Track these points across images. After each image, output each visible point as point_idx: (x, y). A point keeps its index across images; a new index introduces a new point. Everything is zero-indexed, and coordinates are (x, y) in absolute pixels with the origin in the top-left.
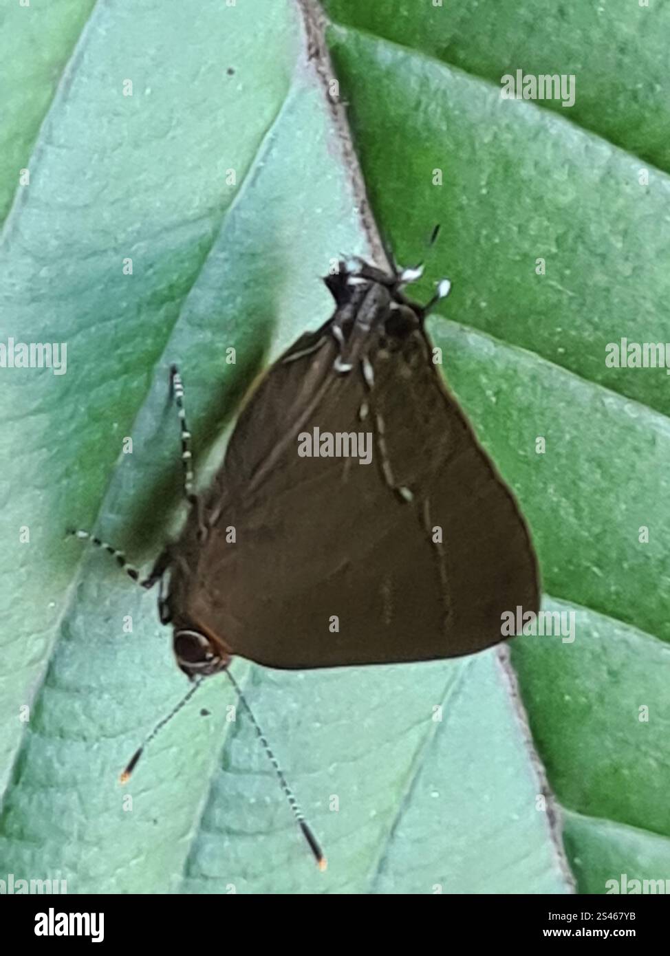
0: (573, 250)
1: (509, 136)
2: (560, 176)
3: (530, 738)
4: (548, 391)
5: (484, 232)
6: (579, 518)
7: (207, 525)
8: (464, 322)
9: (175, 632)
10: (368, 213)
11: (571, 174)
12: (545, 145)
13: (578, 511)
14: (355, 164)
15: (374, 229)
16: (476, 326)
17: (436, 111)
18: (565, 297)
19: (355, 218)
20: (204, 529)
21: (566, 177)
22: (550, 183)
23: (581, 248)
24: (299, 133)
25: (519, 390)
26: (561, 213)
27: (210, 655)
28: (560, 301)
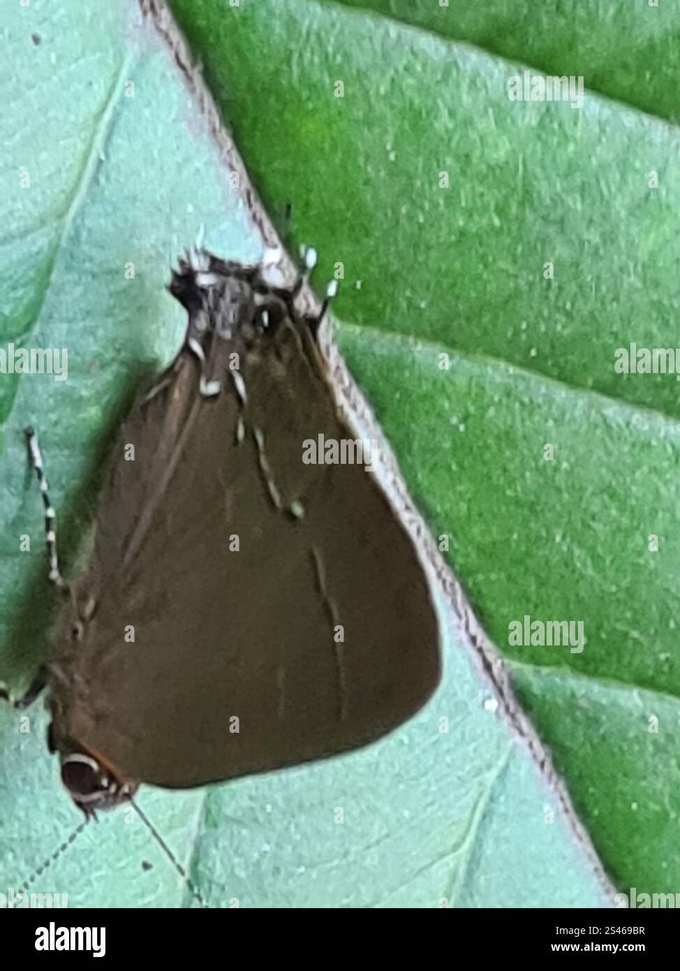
0: (521, 220)
1: (410, 81)
2: (486, 124)
3: (600, 866)
4: (531, 408)
5: (404, 210)
6: (600, 569)
7: (82, 619)
8: (405, 332)
9: (61, 759)
10: (257, 206)
11: (499, 122)
12: (458, 86)
13: (596, 558)
14: (229, 143)
15: (267, 224)
16: (420, 334)
17: (312, 61)
18: (522, 283)
19: (242, 213)
20: (80, 626)
21: (493, 126)
22: (473, 135)
23: (530, 216)
24: (147, 112)
25: (491, 412)
26: (497, 174)
27: (105, 782)
28: (516, 288)
